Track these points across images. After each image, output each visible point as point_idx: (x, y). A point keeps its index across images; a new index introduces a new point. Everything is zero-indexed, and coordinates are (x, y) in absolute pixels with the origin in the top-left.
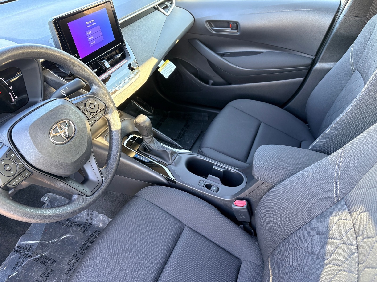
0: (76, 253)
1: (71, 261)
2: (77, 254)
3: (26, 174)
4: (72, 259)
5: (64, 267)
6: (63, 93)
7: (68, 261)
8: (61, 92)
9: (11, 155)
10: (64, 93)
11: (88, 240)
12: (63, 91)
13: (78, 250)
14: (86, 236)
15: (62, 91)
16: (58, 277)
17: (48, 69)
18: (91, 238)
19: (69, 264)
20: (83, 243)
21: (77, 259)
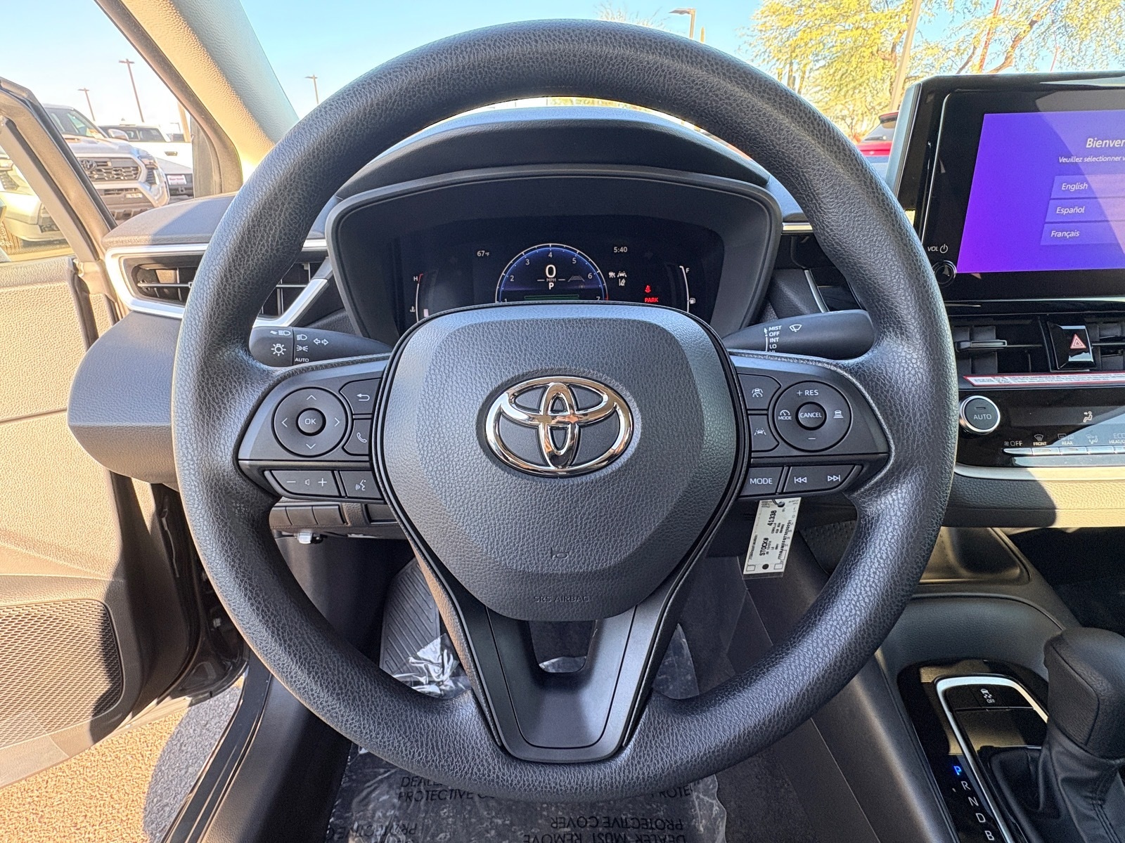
0: (588, 820)
1: (562, 825)
2: (588, 825)
3: (357, 487)
4: (570, 823)
5: (541, 818)
6: (769, 337)
7: (560, 813)
8: (765, 331)
9: (360, 395)
10: (772, 340)
11: (643, 823)
12: (774, 334)
13: (598, 818)
14: (648, 807)
15: (768, 332)
16: (512, 824)
17: (806, 271)
18: (652, 828)
19: (554, 825)
20: (624, 817)
21: (575, 838)
